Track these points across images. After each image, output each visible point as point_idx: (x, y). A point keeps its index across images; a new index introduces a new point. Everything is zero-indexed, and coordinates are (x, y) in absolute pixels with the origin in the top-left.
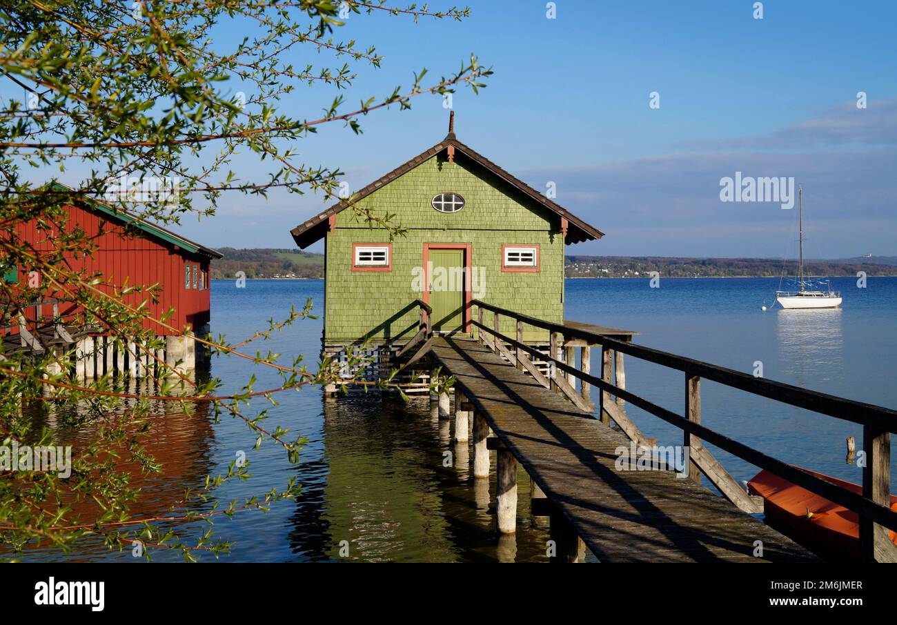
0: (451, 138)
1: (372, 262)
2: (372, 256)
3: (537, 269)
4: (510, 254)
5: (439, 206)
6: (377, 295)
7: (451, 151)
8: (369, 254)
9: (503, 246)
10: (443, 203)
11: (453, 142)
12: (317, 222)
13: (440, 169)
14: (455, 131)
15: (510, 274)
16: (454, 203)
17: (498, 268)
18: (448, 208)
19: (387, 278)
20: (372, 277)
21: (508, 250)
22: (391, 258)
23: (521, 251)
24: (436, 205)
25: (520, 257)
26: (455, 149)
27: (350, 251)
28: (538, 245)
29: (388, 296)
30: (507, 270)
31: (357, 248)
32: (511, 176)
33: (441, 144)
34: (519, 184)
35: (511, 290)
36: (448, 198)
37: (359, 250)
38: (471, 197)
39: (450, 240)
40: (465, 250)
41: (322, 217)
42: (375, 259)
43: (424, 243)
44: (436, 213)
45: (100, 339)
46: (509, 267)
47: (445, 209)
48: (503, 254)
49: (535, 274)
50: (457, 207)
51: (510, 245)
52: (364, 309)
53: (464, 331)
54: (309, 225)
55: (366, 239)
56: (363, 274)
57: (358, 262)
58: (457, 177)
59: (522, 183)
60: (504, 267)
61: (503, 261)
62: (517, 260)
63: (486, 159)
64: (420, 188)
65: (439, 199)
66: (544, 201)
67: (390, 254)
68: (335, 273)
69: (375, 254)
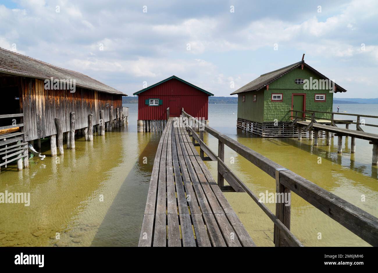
2: (277, 97)
3: (325, 101)
4: (317, 97)
6: (278, 109)
7: (302, 66)
8: (276, 96)
10: (298, 81)
11: (303, 63)
12: (263, 87)
15: (317, 102)
17: (313, 101)
18: (299, 83)
19: (281, 103)
20: (277, 103)
21: (316, 95)
22: (282, 98)
24: (296, 82)
27: (271, 96)
28: (325, 94)
29: (281, 109)
31: (273, 95)
34: (322, 76)
35: (317, 107)
36: (300, 80)
39: (300, 92)
40: (304, 96)
41: (265, 85)
42: (278, 98)
43: (292, 93)
44: (296, 84)
48: (315, 97)
49: (324, 103)
50: (302, 83)
55: (276, 92)
56: (275, 102)
57: (273, 99)
58: (302, 74)
60: (315, 101)
61: (315, 99)
62: (319, 98)
64: (292, 77)
67: (282, 97)
68: (266, 102)
69: (278, 96)
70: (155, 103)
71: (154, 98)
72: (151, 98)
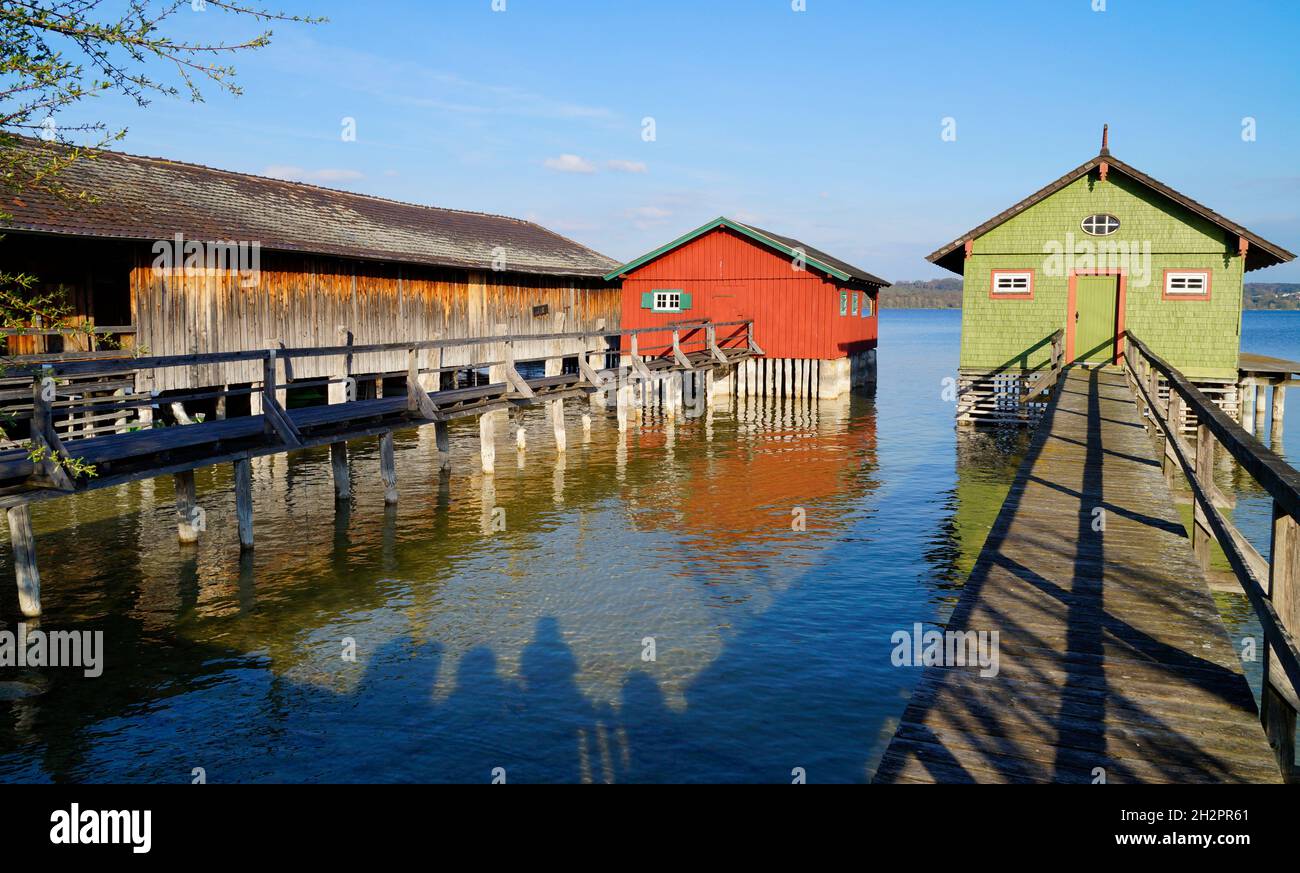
0: (1105, 154)
1: (1012, 289)
2: (1012, 283)
3: (1206, 297)
4: (1174, 280)
5: (1089, 229)
6: (1016, 324)
7: (1104, 168)
8: (1009, 280)
9: (1165, 272)
10: (1094, 225)
11: (1109, 160)
12: (952, 248)
13: (1091, 189)
14: (1109, 146)
15: (1172, 302)
16: (1107, 225)
17: (1158, 295)
18: (1100, 230)
19: (1027, 305)
20: (1012, 304)
21: (1170, 276)
22: (1033, 285)
23: (1187, 276)
24: (1086, 227)
25: (1187, 283)
26: (1109, 167)
27: (988, 277)
28: (1208, 270)
29: (1028, 324)
30: (1168, 297)
31: (996, 275)
32: (1177, 193)
33: (1092, 161)
34: (1186, 202)
35: (1173, 320)
36: (1101, 220)
37: (998, 277)
38: (1127, 218)
40: (1118, 276)
41: (958, 243)
42: (1016, 286)
44: (1085, 237)
45: (761, 361)
46: (1171, 294)
47: (1097, 232)
48: (1165, 280)
49: (1204, 303)
50: (1111, 229)
51: (1175, 270)
52: (1002, 338)
53: (1115, 363)
54: (943, 252)
55: (1005, 266)
56: (1002, 301)
57: (997, 289)
58: (1112, 197)
59: (1190, 200)
60: (1166, 296)
61: (1164, 287)
62: (1183, 286)
63: (1146, 176)
64: (1068, 210)
65: (1090, 221)
66: (1217, 219)
67: (1033, 281)
68: (972, 300)
69: (1015, 280)
70: (672, 305)
71: (668, 288)
72: (658, 288)
